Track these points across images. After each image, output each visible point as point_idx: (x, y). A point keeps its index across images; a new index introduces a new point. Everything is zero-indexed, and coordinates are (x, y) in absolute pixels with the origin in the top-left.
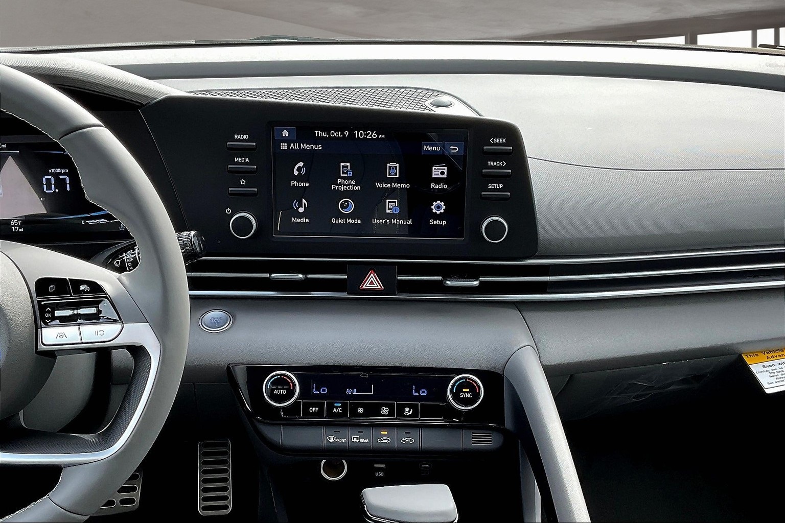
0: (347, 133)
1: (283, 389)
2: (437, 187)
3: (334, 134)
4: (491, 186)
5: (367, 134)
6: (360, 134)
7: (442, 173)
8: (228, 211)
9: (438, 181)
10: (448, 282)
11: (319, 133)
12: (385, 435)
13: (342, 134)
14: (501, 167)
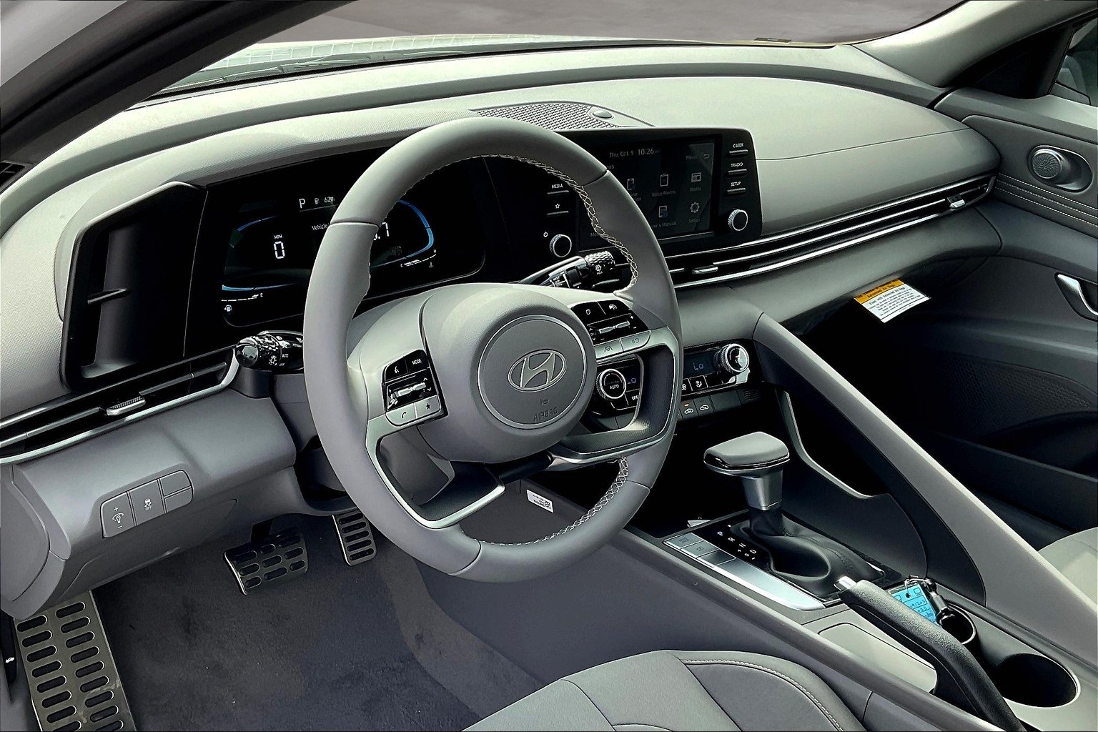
0: (632, 152)
1: (616, 384)
2: (695, 190)
3: (622, 154)
4: (733, 184)
5: (646, 152)
6: (641, 152)
7: (698, 178)
8: (546, 235)
9: (696, 184)
10: (697, 272)
11: (612, 154)
12: (688, 407)
13: (629, 153)
14: (740, 168)
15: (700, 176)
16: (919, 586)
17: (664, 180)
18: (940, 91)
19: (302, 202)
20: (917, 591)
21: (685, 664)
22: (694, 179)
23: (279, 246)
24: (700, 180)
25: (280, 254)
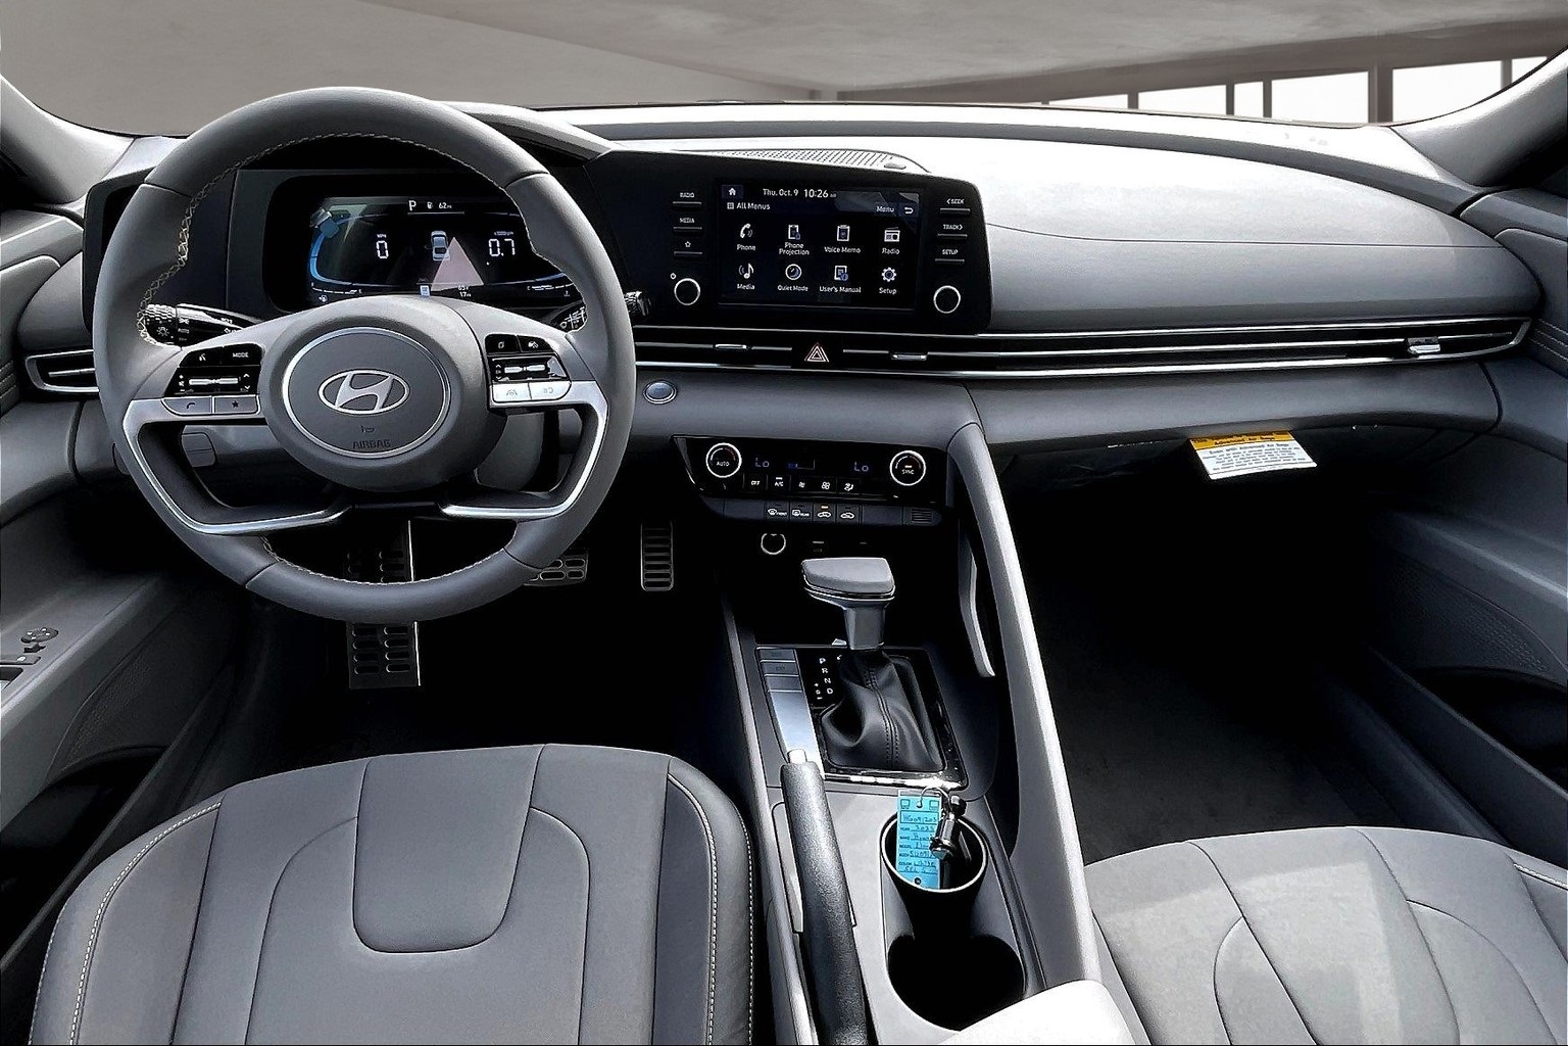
0: (796, 192)
1: (726, 461)
2: (889, 252)
3: (782, 193)
4: (945, 252)
5: (818, 193)
6: (810, 193)
7: (895, 237)
8: (673, 275)
9: (890, 245)
10: (896, 356)
11: (767, 192)
12: (825, 510)
13: (792, 192)
14: (957, 231)
15: (898, 235)
16: (940, 799)
17: (843, 234)
18: (1473, 191)
19: (413, 204)
20: (934, 804)
21: (668, 779)
22: (889, 237)
23: (382, 245)
24: (898, 240)
25: (383, 254)
